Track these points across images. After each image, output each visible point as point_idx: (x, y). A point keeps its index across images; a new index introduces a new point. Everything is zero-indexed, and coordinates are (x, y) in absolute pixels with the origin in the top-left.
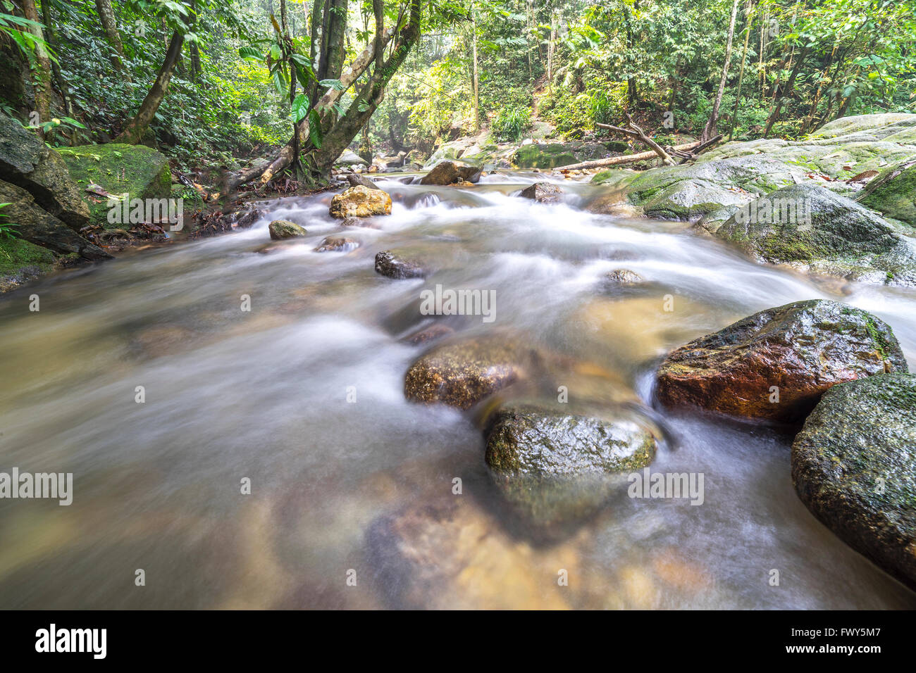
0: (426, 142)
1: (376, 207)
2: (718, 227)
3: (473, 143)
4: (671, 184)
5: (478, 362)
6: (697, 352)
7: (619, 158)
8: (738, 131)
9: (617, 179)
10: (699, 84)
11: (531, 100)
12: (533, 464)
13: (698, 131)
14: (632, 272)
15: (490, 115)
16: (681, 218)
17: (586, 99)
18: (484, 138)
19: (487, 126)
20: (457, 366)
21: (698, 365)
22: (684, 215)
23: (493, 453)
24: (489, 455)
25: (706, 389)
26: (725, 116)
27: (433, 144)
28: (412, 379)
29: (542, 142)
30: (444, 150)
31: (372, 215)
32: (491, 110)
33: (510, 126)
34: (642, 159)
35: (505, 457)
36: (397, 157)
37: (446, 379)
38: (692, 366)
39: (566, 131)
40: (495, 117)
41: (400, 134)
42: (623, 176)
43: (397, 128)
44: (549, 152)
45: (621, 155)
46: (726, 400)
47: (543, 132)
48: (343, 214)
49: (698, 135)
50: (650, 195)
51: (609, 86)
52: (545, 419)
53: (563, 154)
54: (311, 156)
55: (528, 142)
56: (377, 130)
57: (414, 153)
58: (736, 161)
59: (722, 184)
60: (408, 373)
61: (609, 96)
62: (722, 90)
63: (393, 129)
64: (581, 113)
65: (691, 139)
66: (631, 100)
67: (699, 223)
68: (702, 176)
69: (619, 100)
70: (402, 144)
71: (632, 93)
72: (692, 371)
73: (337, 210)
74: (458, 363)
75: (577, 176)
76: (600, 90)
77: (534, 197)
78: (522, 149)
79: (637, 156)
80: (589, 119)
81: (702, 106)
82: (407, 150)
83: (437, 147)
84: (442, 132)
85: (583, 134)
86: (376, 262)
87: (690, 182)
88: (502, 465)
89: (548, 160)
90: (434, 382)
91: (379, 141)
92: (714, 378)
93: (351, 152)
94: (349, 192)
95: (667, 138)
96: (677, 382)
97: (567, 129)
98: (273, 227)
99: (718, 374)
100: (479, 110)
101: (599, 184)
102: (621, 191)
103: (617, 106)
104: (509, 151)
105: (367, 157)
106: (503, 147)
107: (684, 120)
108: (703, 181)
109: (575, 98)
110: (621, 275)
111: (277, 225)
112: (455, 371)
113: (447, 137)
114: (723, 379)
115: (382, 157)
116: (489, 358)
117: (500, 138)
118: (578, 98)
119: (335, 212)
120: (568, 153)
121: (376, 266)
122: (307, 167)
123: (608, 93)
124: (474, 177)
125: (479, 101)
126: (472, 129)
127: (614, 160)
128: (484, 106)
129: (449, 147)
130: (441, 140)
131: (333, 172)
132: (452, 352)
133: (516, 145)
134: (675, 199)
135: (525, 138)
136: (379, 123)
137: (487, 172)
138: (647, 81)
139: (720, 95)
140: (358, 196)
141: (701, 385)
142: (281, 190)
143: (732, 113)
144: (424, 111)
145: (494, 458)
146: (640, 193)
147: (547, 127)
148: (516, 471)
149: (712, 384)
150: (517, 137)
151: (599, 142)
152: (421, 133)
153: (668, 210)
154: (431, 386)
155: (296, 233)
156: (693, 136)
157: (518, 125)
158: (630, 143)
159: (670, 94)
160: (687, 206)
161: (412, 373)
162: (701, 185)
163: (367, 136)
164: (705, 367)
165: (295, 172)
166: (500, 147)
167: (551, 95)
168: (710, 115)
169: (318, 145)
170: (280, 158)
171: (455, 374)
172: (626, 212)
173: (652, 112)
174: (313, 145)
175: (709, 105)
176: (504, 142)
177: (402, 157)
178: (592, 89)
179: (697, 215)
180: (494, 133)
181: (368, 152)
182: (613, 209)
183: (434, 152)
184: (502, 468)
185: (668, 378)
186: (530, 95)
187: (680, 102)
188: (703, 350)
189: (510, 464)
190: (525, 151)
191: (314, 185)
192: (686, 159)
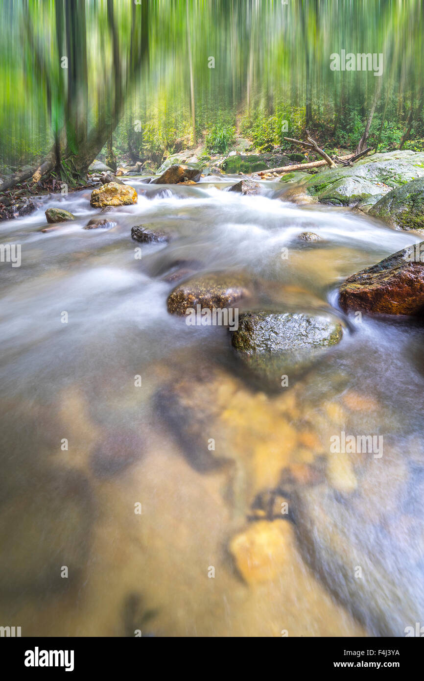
0: (157, 154)
1: (126, 199)
2: (369, 209)
3: (193, 155)
4: (337, 180)
5: (219, 286)
6: (365, 276)
7: (299, 166)
8: (381, 147)
9: (299, 178)
10: (357, 110)
11: (234, 120)
12: (265, 344)
13: (353, 146)
14: (315, 234)
15: (204, 133)
16: (344, 204)
17: (275, 120)
18: (200, 152)
19: (202, 142)
20: (205, 289)
21: (366, 283)
22: (345, 202)
23: (238, 339)
24: (235, 341)
25: (371, 298)
26: (373, 135)
27: (162, 156)
28: (173, 300)
29: (243, 154)
30: (171, 160)
31: (123, 204)
32: (204, 129)
33: (220, 141)
34: (314, 167)
35: (246, 340)
36: (135, 167)
37: (197, 297)
38: (362, 284)
39: (260, 146)
40: (208, 134)
41: (136, 148)
42: (303, 176)
43: (134, 143)
44: (249, 161)
45: (299, 164)
46: (384, 304)
47: (244, 147)
48: (101, 204)
49: (354, 149)
50: (323, 188)
51: (292, 110)
52: (272, 315)
53: (258, 163)
54: (71, 161)
55: (233, 153)
56: (118, 144)
57: (148, 163)
58: (382, 164)
59: (371, 181)
60: (169, 297)
61: (292, 119)
62: (372, 114)
63: (131, 144)
64: (271, 131)
65: (348, 152)
66: (307, 122)
67: (356, 207)
68: (358, 175)
69: (299, 122)
70: (138, 156)
71: (309, 117)
72: (362, 287)
73: (96, 201)
74: (205, 287)
75: (270, 178)
76: (285, 113)
77: (241, 191)
78: (229, 158)
79: (311, 164)
80: (277, 136)
81: (358, 127)
82: (142, 161)
83: (165, 159)
84: (169, 146)
85: (273, 148)
86: (132, 233)
87: (350, 179)
88: (245, 346)
89: (247, 167)
90: (190, 300)
91: (120, 154)
92: (377, 290)
93: (100, 162)
94: (104, 187)
95: (332, 151)
96: (353, 294)
97: (261, 144)
98: (49, 214)
99: (379, 286)
100: (196, 128)
101: (286, 182)
102: (302, 186)
103: (298, 126)
104: (220, 160)
105: (113, 166)
106: (215, 158)
107: (344, 138)
108: (359, 178)
109: (267, 120)
110: (308, 235)
111: (52, 211)
112: (204, 292)
113: (172, 150)
114: (383, 289)
115: (124, 166)
116: (225, 283)
117: (212, 151)
118: (270, 120)
119: (94, 204)
120: (262, 162)
121: (133, 236)
122: (68, 170)
123: (291, 116)
124: (196, 178)
125: (196, 121)
126: (191, 144)
127: (295, 167)
128: (200, 125)
129: (174, 158)
130: (168, 153)
131: (89, 176)
132: (200, 282)
133: (224, 156)
134: (340, 190)
135: (230, 151)
136: (120, 140)
137: (205, 175)
138: (319, 107)
139: (371, 118)
140: (112, 191)
141: (369, 295)
142: (50, 188)
143: (378, 133)
144: (154, 129)
145: (238, 342)
146: (316, 187)
147: (247, 143)
148: (254, 349)
149: (375, 294)
150: (225, 150)
151: (284, 154)
152: (152, 147)
153: (335, 198)
154: (187, 303)
155: (67, 218)
156: (350, 149)
157: (225, 141)
158: (306, 155)
159: (336, 118)
160: (348, 196)
161: (172, 296)
162: (357, 181)
163: (111, 149)
164: (371, 284)
165: (59, 174)
166: (212, 158)
167: (250, 117)
168: (363, 135)
169: (75, 152)
170: (46, 163)
171: (204, 294)
172: (306, 200)
173: (322, 131)
174: (72, 152)
175: (362, 127)
176: (215, 154)
177: (139, 166)
178: (280, 113)
179: (354, 202)
180: (208, 147)
181: (113, 162)
182: (297, 198)
183: (163, 162)
184: (245, 348)
185: (346, 292)
186: (234, 117)
187: (342, 124)
188: (369, 274)
189: (250, 345)
190: (230, 161)
191: (75, 185)
192: (346, 164)
